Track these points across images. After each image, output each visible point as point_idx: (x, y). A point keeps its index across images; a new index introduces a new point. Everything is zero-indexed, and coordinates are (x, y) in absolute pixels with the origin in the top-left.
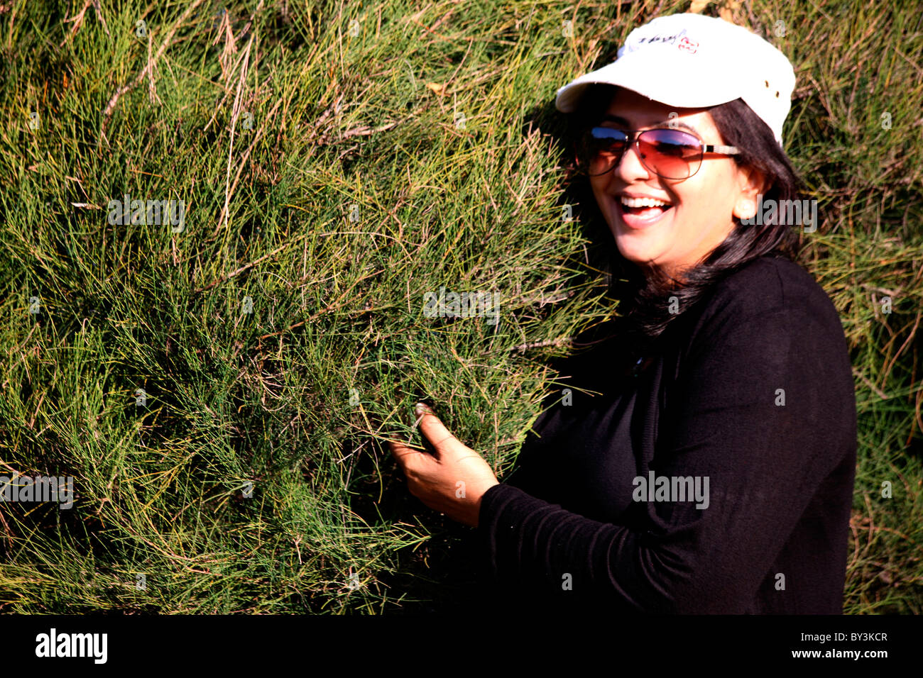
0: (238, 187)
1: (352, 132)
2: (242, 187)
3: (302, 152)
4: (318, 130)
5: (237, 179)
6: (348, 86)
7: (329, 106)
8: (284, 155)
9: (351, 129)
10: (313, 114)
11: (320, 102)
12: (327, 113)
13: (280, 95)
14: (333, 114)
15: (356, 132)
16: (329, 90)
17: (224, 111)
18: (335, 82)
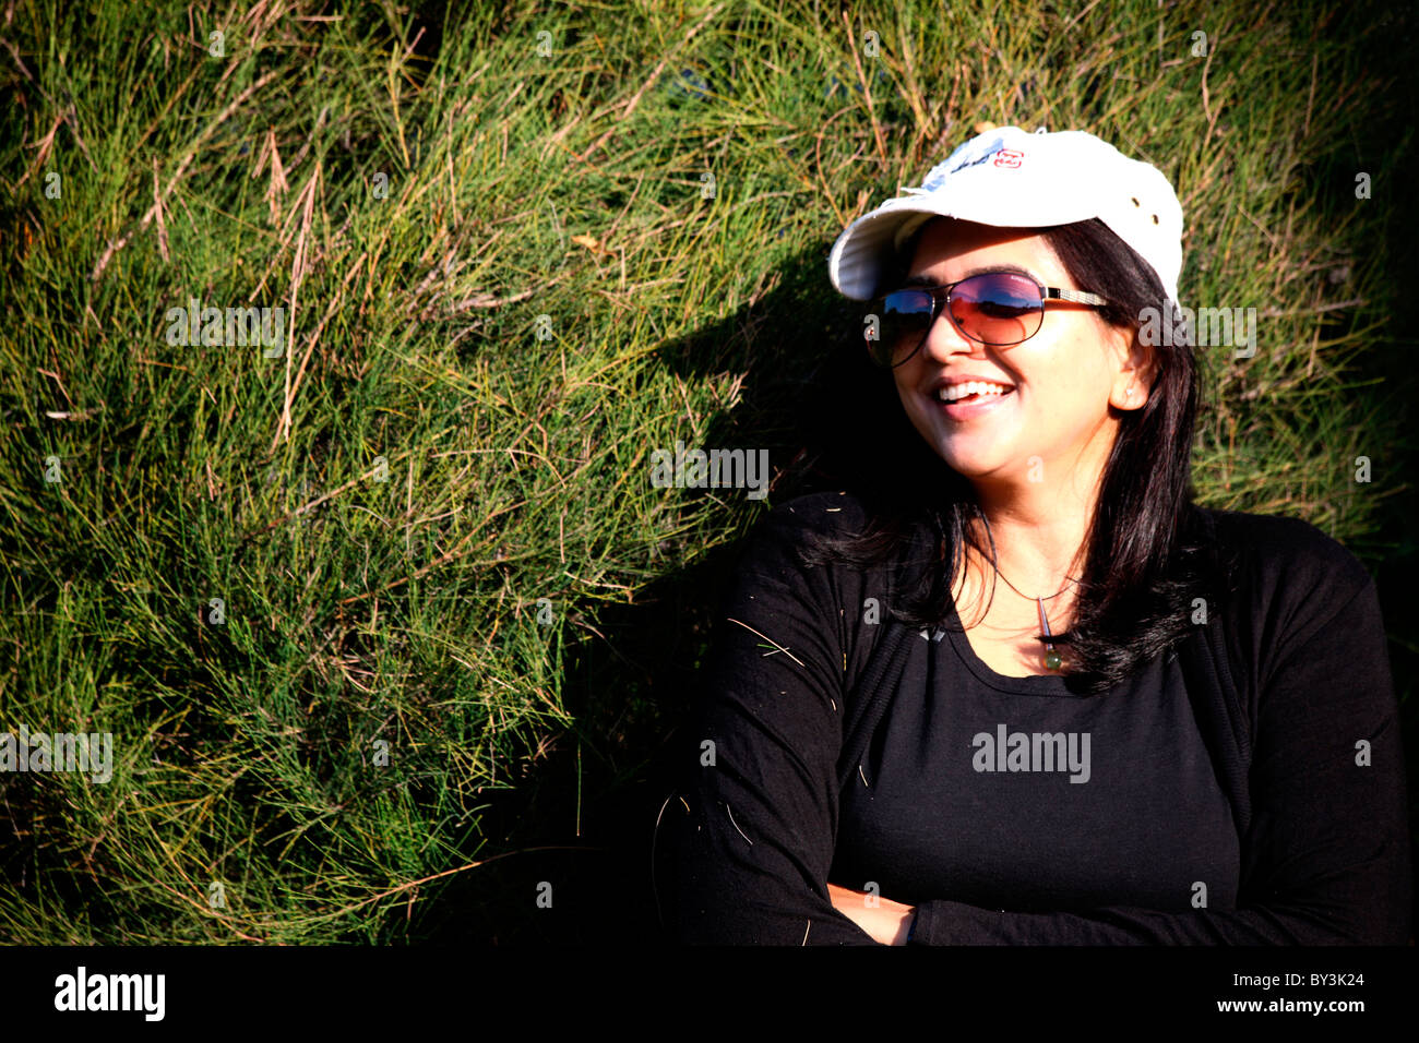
0: (303, 381)
1: (470, 303)
2: (309, 382)
3: (397, 333)
4: (420, 299)
5: (302, 371)
6: (463, 237)
7: (437, 263)
8: (371, 335)
9: (469, 298)
10: (411, 276)
11: (421, 260)
12: (432, 276)
13: (363, 248)
14: (442, 276)
15: (477, 303)
16: (435, 242)
17: (278, 274)
18: (443, 230)
